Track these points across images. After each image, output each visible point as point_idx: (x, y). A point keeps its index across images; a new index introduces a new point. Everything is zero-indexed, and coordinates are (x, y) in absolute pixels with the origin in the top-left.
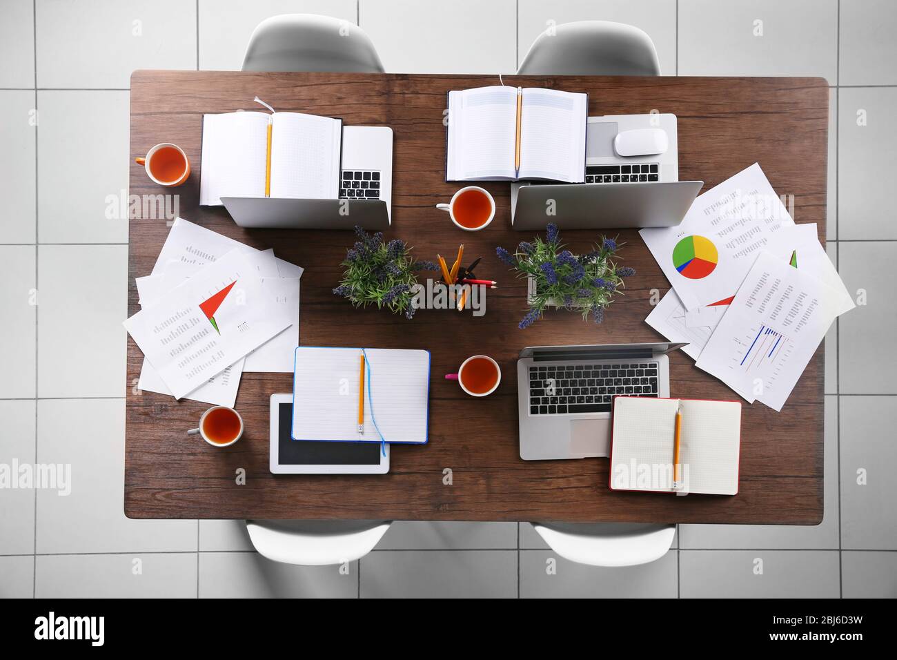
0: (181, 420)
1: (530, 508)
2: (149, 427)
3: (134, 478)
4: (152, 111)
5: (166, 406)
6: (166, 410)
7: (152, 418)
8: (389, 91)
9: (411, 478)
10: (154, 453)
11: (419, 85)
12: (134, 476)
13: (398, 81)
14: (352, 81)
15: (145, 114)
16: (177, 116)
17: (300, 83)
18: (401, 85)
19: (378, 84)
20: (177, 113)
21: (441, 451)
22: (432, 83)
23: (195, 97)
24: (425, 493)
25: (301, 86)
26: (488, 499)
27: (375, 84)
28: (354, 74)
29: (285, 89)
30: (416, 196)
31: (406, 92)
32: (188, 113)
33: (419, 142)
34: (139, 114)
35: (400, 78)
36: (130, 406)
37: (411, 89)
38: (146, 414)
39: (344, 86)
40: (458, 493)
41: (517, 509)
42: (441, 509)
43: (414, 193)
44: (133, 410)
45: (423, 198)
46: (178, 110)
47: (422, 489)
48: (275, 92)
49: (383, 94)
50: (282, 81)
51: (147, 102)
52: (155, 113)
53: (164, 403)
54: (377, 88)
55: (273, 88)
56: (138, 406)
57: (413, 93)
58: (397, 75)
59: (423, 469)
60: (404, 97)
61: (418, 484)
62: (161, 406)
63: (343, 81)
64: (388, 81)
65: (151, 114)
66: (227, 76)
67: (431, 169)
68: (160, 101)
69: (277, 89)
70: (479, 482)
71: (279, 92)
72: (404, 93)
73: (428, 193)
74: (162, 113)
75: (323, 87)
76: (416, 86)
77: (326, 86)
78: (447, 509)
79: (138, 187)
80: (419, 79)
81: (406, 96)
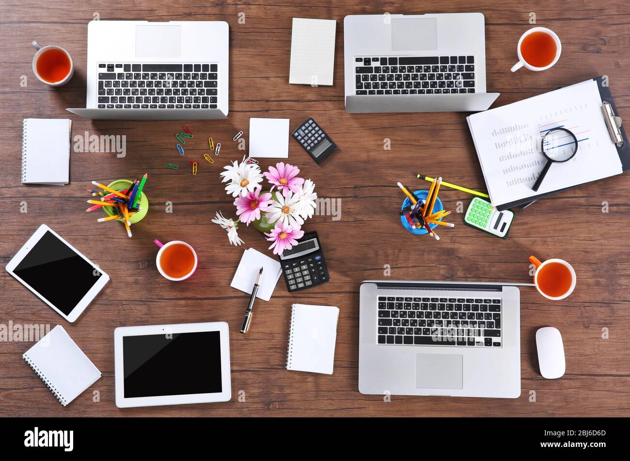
1: (357, 406)
9: (242, 376)
16: (26, 25)
20: (26, 22)
21: (271, 348)
23: (43, 8)
24: (256, 391)
26: (316, 397)
30: (248, 101)
31: (239, 3)
32: (36, 22)
33: (251, 50)
40: (287, 391)
41: (344, 407)
42: (271, 407)
43: (245, 98)
45: (254, 103)
46: (26, 20)
47: (253, 387)
48: (117, 3)
49: (217, 5)
52: (5, 23)
57: (245, 4)
59: (255, 367)
60: (237, 8)
61: (250, 382)
67: (262, 76)
68: (9, 11)
69: (119, 0)
70: (306, 380)
71: (120, 3)
72: (236, 4)
73: (259, 98)
78: (277, 407)
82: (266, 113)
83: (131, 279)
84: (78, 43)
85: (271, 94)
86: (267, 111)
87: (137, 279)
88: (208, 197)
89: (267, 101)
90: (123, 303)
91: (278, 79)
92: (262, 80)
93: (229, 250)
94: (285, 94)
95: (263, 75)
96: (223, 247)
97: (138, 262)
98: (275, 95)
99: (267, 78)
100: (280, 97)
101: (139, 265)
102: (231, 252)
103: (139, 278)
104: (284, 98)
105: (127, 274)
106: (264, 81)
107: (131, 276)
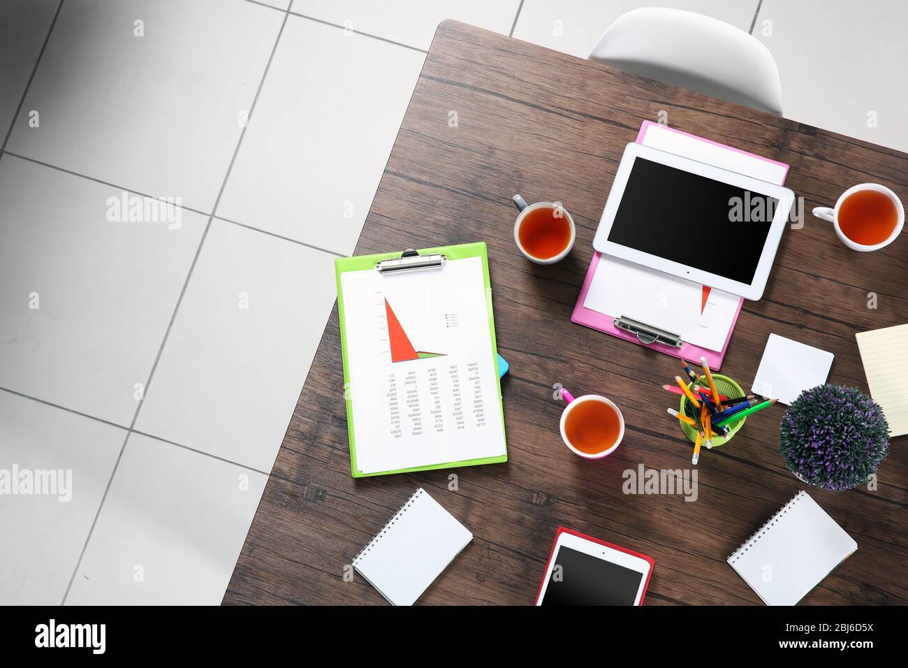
0: (338, 521)
2: (291, 514)
3: (243, 585)
4: (451, 79)
5: (324, 492)
6: (322, 499)
7: (299, 504)
8: (783, 145)
10: (283, 557)
11: (828, 147)
12: (245, 581)
13: (800, 135)
14: (735, 115)
15: (438, 80)
16: (482, 95)
17: (661, 98)
18: (803, 140)
19: (771, 131)
20: (483, 91)
22: (848, 150)
23: (513, 77)
25: (661, 103)
27: (767, 130)
28: (742, 108)
29: (639, 101)
31: (808, 152)
32: (497, 95)
34: (431, 78)
35: (804, 130)
36: (275, 476)
37: (816, 151)
38: (293, 495)
39: (720, 119)
44: (278, 484)
45: (785, 309)
46: (485, 87)
48: (623, 101)
49: (773, 145)
50: (637, 88)
51: (448, 65)
52: (452, 83)
53: (323, 488)
54: (768, 135)
55: (624, 95)
56: (286, 479)
57: (817, 156)
58: (802, 126)
60: (801, 159)
62: (318, 490)
63: (723, 112)
64: (786, 130)
65: (448, 82)
66: (565, 61)
67: (809, 270)
68: (464, 68)
69: (627, 97)
71: (628, 102)
72: (803, 154)
73: (795, 304)
74: (462, 85)
75: (691, 112)
76: (825, 148)
77: (696, 113)
79: (395, 174)
80: (834, 140)
81: (806, 158)
82: (798, 329)
83: (513, 515)
84: (548, 142)
85: (814, 304)
86: (801, 327)
87: (523, 518)
88: (668, 428)
89: (806, 312)
90: (491, 547)
91: (833, 284)
92: (808, 278)
93: (676, 521)
94: (837, 310)
95: (812, 272)
96: (669, 513)
97: (533, 492)
98: (821, 306)
99: (817, 277)
100: (828, 311)
101: (532, 497)
102: (679, 525)
103: (527, 517)
104: (834, 316)
105: (510, 505)
106: (811, 280)
107: (515, 509)
